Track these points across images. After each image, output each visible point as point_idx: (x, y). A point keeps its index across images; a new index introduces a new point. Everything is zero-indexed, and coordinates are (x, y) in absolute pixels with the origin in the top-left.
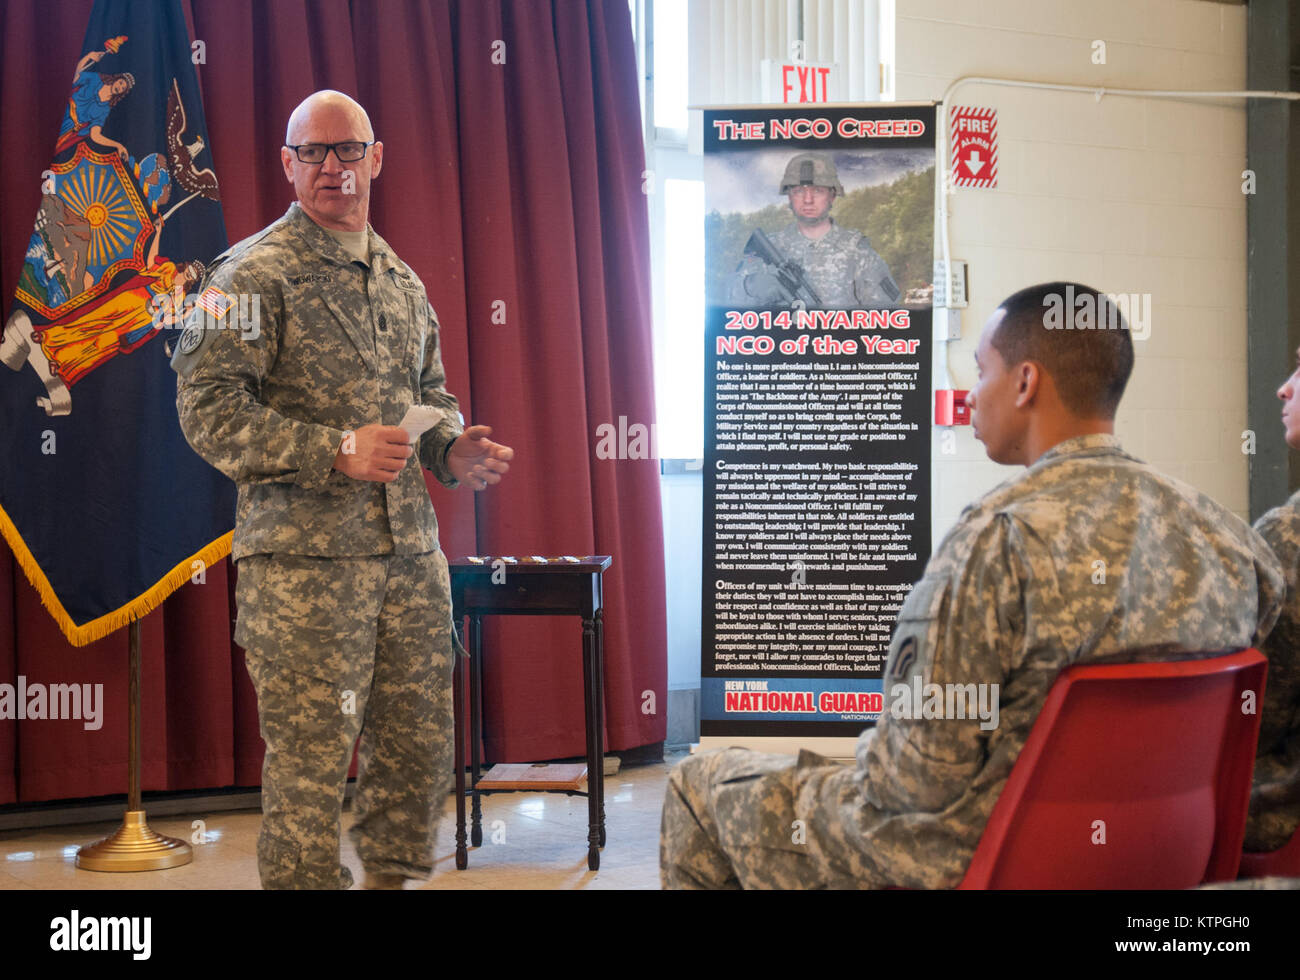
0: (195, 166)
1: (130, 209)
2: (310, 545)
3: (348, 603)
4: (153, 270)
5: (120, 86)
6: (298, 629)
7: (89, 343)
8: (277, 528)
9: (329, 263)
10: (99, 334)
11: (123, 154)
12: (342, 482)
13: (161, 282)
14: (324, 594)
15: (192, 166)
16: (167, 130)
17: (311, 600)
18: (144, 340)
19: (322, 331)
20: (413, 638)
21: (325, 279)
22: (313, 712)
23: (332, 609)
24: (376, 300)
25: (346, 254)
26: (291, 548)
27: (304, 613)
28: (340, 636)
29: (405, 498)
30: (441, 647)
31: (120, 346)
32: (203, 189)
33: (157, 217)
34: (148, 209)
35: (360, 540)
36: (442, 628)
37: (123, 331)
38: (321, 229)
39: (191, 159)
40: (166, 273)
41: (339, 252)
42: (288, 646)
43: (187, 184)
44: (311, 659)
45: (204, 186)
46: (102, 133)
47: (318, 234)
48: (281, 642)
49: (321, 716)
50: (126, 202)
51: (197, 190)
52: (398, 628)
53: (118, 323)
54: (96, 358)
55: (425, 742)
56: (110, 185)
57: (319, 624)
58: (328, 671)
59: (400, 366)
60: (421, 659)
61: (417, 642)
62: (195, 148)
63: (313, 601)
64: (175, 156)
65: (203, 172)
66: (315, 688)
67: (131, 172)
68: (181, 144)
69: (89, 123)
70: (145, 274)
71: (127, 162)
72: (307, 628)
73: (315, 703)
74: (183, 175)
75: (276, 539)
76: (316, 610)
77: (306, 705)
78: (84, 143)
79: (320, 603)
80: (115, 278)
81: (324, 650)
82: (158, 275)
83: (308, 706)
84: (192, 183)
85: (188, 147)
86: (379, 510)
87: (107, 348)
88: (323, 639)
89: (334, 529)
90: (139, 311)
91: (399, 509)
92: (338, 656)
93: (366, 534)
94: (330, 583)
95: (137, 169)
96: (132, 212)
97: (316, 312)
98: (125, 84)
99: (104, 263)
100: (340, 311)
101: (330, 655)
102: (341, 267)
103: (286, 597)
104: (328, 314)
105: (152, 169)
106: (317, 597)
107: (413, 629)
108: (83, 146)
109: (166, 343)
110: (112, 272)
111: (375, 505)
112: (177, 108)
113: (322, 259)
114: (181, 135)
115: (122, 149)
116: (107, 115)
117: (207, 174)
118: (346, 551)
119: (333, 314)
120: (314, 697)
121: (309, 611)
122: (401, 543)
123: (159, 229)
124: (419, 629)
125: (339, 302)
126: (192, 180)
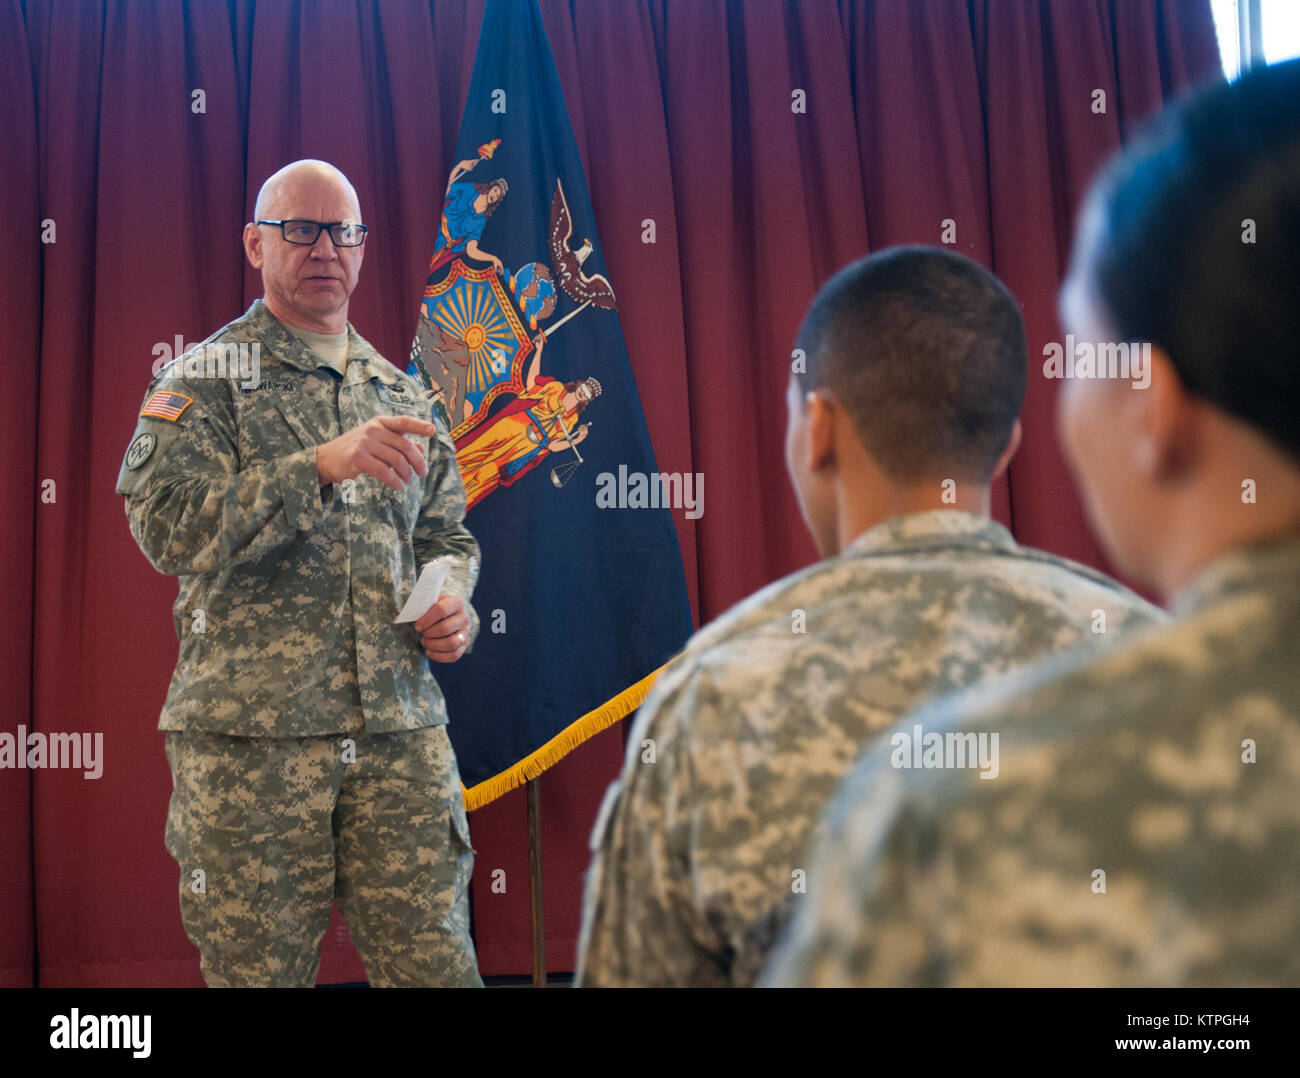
0: (584, 273)
1: (506, 327)
2: (252, 724)
3: (272, 797)
4: (534, 391)
5: (495, 193)
6: (206, 827)
7: (471, 477)
8: (214, 701)
9: (291, 368)
10: (480, 466)
11: (498, 267)
12: (298, 640)
13: (545, 405)
14: (237, 787)
15: (581, 274)
16: (550, 237)
17: (221, 793)
18: (524, 471)
19: (275, 449)
20: (389, 828)
21: (286, 387)
22: (231, 931)
23: (247, 807)
24: (348, 415)
25: (312, 358)
26: (231, 728)
27: (212, 811)
28: (258, 838)
29: (382, 661)
30: (429, 839)
31: (500, 479)
32: (593, 298)
33: (537, 332)
34: (526, 324)
35: (319, 715)
36: (429, 816)
37: (502, 462)
38: (284, 329)
39: (578, 265)
40: (551, 394)
41: (304, 356)
42: (198, 849)
43: (576, 294)
44: (220, 868)
45: (594, 294)
46: (480, 247)
47: (281, 334)
48: (190, 842)
49: (239, 934)
50: (502, 320)
51: (588, 299)
52: (370, 816)
53: (498, 453)
54: (478, 492)
55: (427, 958)
56: (487, 302)
57: (231, 823)
58: (242, 884)
59: (378, 497)
60: (402, 855)
61: (395, 834)
62: (583, 253)
63: (224, 796)
64: (563, 264)
65: (593, 278)
66: (229, 901)
67: (505, 286)
68: (568, 250)
69: (465, 238)
70: (525, 397)
71: (502, 276)
72: (216, 829)
73: (231, 920)
74: (571, 285)
75: (212, 715)
76: (226, 806)
77: (222, 921)
78: (459, 260)
79: (232, 798)
80: (493, 403)
81: (236, 857)
82: (540, 397)
83: (224, 923)
84: (581, 293)
85: (576, 253)
86: (347, 676)
87: (488, 481)
88: (236, 842)
89: (282, 702)
90: (519, 438)
91: (373, 675)
92: (255, 864)
93: (328, 708)
94: (246, 772)
95: (513, 282)
96: (508, 330)
97: (269, 426)
98: (499, 192)
99: (482, 388)
100: (301, 425)
101: (245, 863)
102: (306, 374)
103: (196, 787)
104: (285, 429)
105: (533, 280)
106: (227, 790)
107: (390, 817)
108: (459, 264)
109: (553, 471)
110: (490, 397)
111: (344, 669)
112: (563, 210)
113: (283, 363)
114: (568, 241)
115: (497, 262)
116: (483, 227)
117: (597, 280)
118: (300, 729)
119: (291, 429)
120: (229, 913)
121: (218, 808)
122: (374, 717)
123: (540, 347)
124: (398, 817)
125: (301, 415)
126: (581, 288)
